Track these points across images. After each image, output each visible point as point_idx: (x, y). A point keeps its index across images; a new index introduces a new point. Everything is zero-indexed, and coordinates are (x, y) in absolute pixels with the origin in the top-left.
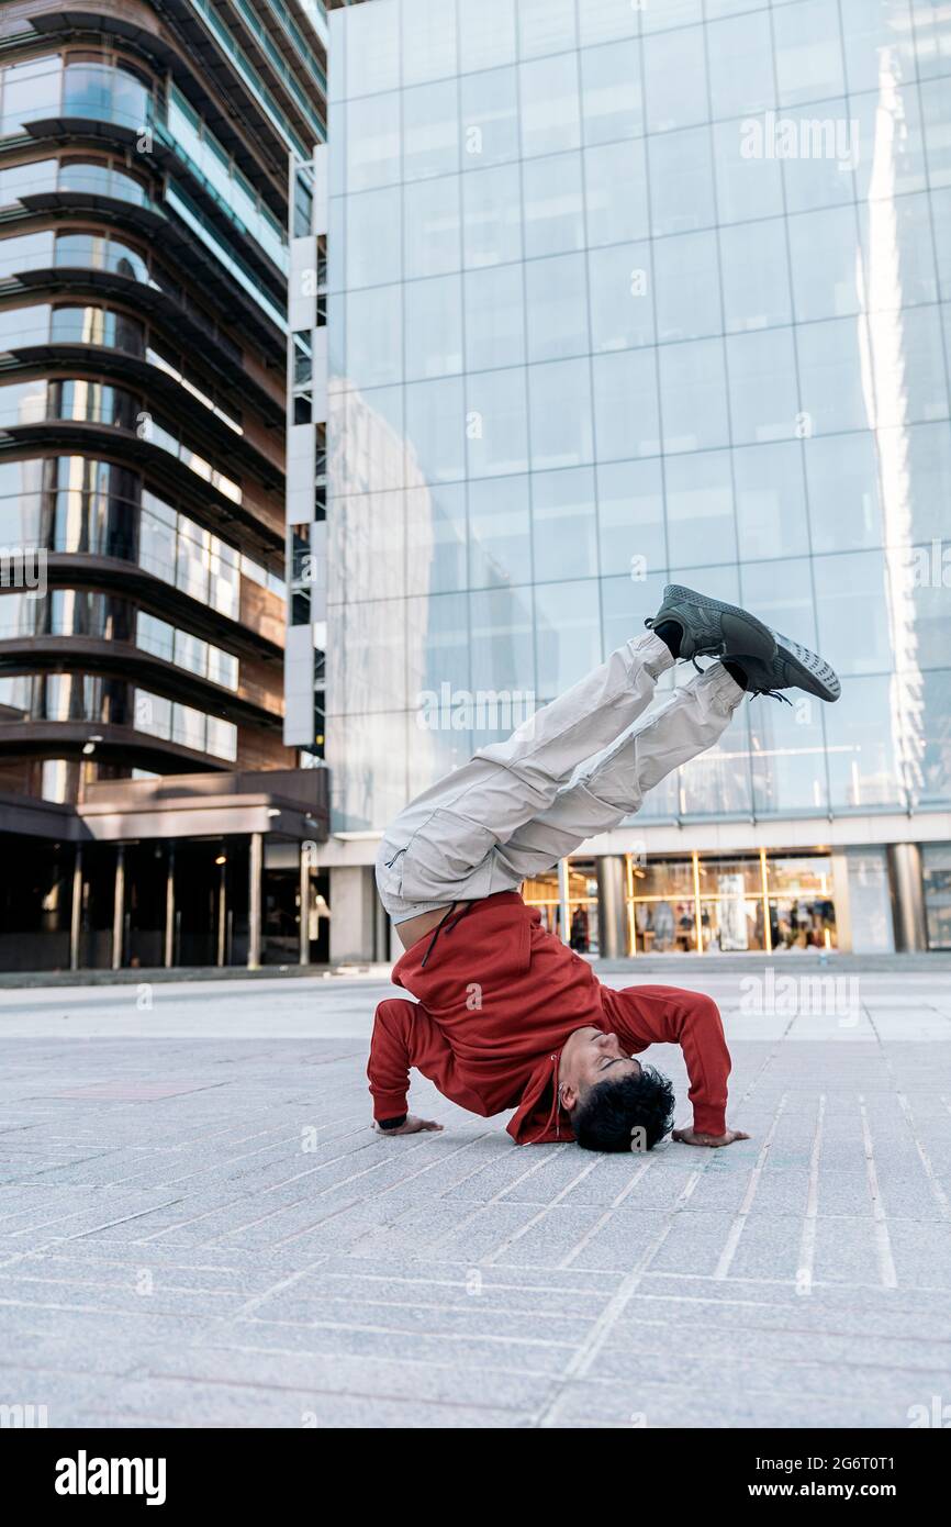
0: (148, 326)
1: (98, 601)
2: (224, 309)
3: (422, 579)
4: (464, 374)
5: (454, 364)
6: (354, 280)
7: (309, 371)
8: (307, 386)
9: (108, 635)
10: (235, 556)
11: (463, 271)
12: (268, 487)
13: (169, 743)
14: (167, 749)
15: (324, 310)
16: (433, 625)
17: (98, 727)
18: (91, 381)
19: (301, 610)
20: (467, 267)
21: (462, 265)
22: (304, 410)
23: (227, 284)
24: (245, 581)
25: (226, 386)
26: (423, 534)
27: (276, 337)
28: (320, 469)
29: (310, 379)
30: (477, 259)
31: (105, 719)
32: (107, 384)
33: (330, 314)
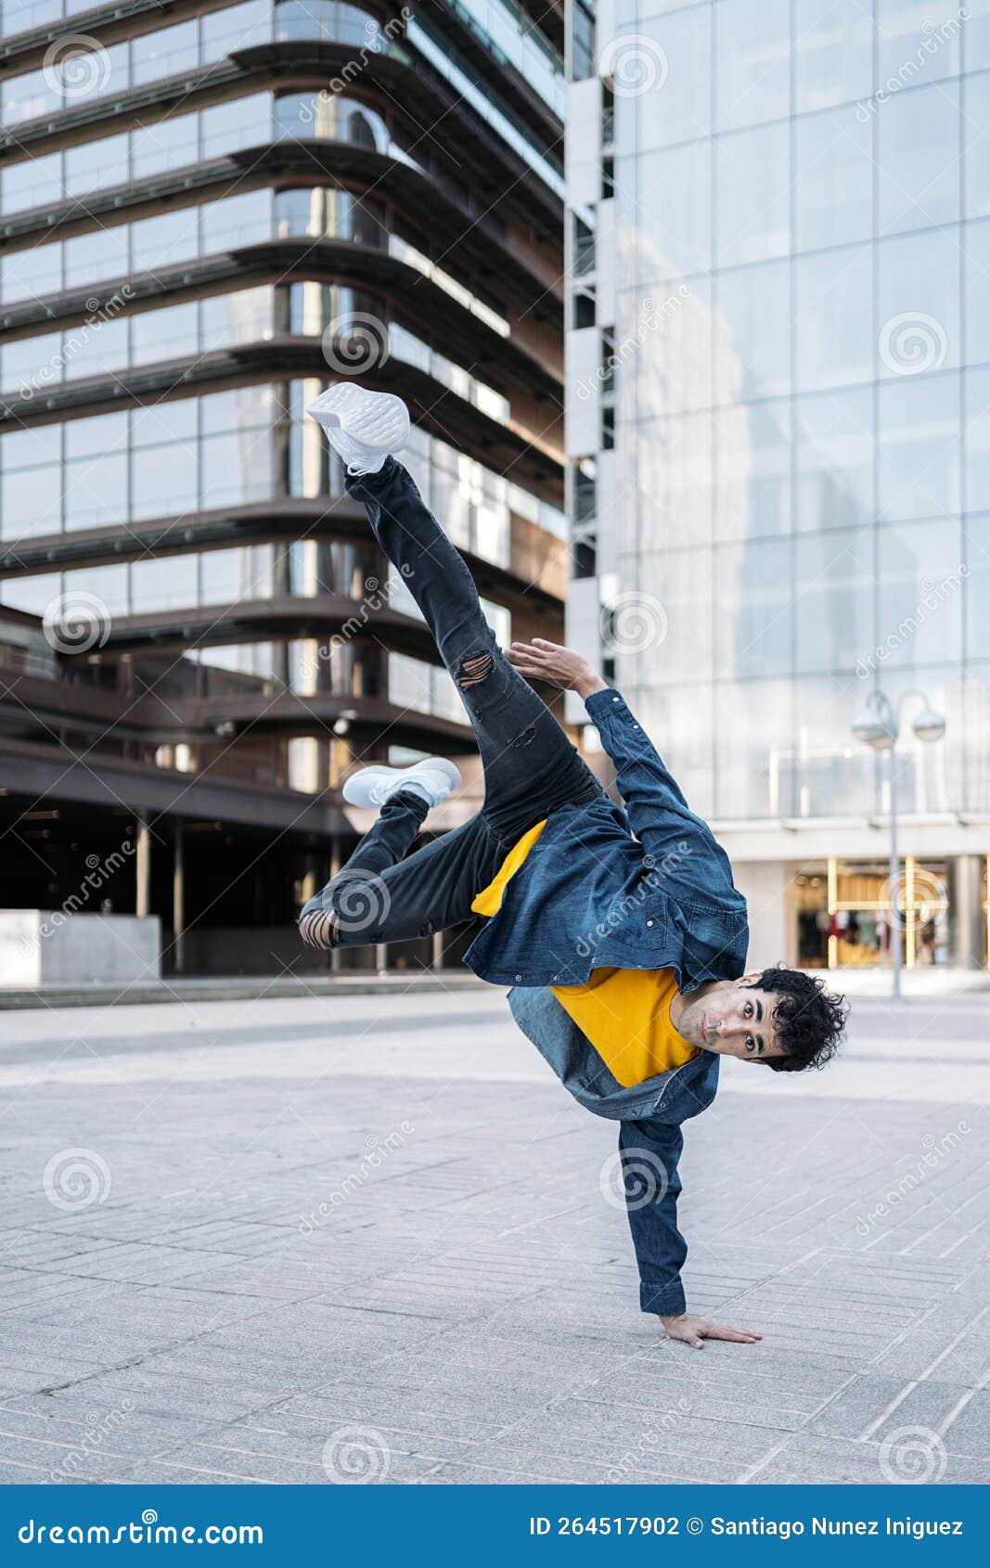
0: (391, 207)
1: (342, 554)
2: (482, 171)
3: (736, 524)
4: (793, 257)
5: (779, 244)
6: (653, 135)
7: (591, 258)
8: (590, 279)
9: (356, 592)
10: (501, 485)
11: (793, 117)
12: (541, 397)
13: (432, 718)
14: (428, 724)
15: (612, 176)
16: (748, 577)
17: (350, 702)
18: (326, 283)
19: (586, 561)
20: (799, 110)
21: (792, 106)
22: (586, 310)
23: (485, 139)
24: (515, 519)
25: (485, 272)
26: (739, 464)
27: (548, 202)
28: (608, 385)
29: (593, 268)
30: (814, 99)
31: (357, 690)
32: (344, 285)
33: (619, 183)
